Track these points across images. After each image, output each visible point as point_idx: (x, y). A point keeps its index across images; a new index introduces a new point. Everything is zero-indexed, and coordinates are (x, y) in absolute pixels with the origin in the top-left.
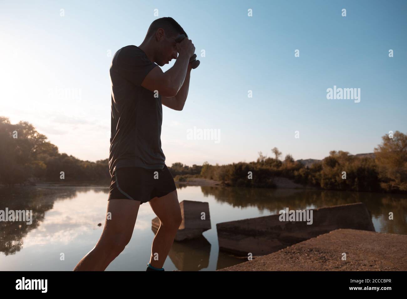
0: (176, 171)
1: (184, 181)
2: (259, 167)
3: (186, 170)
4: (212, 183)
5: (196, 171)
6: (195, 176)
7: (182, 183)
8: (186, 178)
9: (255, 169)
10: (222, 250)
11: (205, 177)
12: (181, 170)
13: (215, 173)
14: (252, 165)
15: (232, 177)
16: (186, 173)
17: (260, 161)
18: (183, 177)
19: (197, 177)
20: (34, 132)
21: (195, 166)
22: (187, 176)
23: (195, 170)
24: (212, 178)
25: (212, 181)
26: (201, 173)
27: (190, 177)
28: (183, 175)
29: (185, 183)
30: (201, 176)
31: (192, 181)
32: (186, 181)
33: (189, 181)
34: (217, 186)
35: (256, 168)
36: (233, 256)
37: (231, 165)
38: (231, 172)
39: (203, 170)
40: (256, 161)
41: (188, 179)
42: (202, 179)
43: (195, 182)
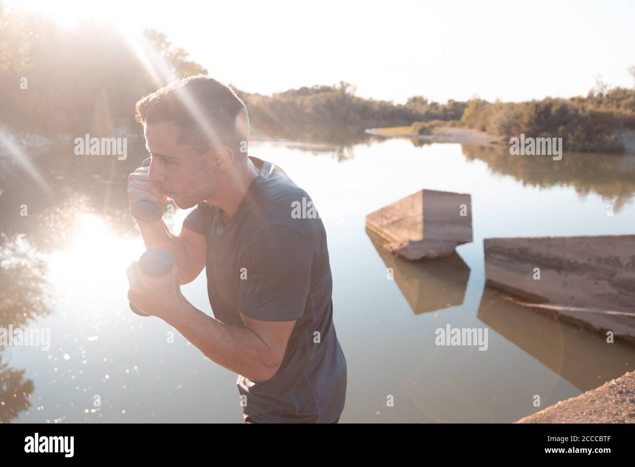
0: (414, 112)
1: (429, 133)
2: (590, 107)
3: (433, 111)
4: (483, 138)
5: (452, 113)
6: (450, 123)
7: (424, 137)
8: (432, 127)
9: (580, 112)
10: (491, 287)
11: (471, 127)
12: (423, 110)
13: (492, 119)
14: (575, 104)
15: (526, 129)
16: (434, 117)
17: (596, 94)
18: (427, 125)
19: (453, 126)
20: (168, 44)
21: (452, 102)
22: (433, 122)
23: (451, 110)
24: (484, 129)
25: (484, 135)
26: (464, 118)
27: (440, 126)
28: (427, 121)
29: (430, 137)
30: (463, 125)
31: (443, 135)
32: (433, 134)
33: (438, 134)
34: (495, 146)
35: (583, 109)
36: (511, 299)
37: (527, 104)
38: (526, 119)
39: (467, 112)
40: (585, 95)
41: (437, 130)
42: (465, 131)
43: (450, 135)
